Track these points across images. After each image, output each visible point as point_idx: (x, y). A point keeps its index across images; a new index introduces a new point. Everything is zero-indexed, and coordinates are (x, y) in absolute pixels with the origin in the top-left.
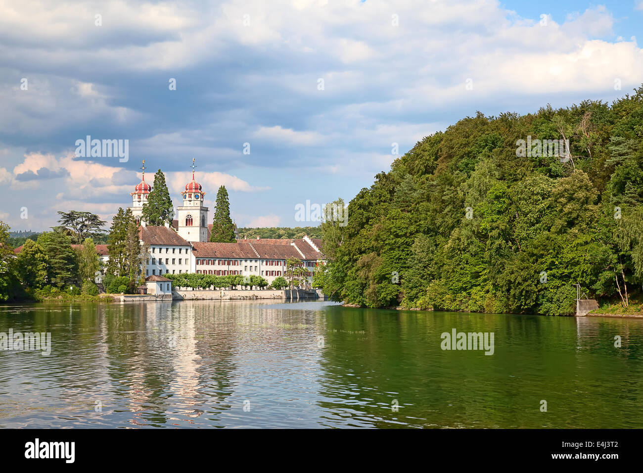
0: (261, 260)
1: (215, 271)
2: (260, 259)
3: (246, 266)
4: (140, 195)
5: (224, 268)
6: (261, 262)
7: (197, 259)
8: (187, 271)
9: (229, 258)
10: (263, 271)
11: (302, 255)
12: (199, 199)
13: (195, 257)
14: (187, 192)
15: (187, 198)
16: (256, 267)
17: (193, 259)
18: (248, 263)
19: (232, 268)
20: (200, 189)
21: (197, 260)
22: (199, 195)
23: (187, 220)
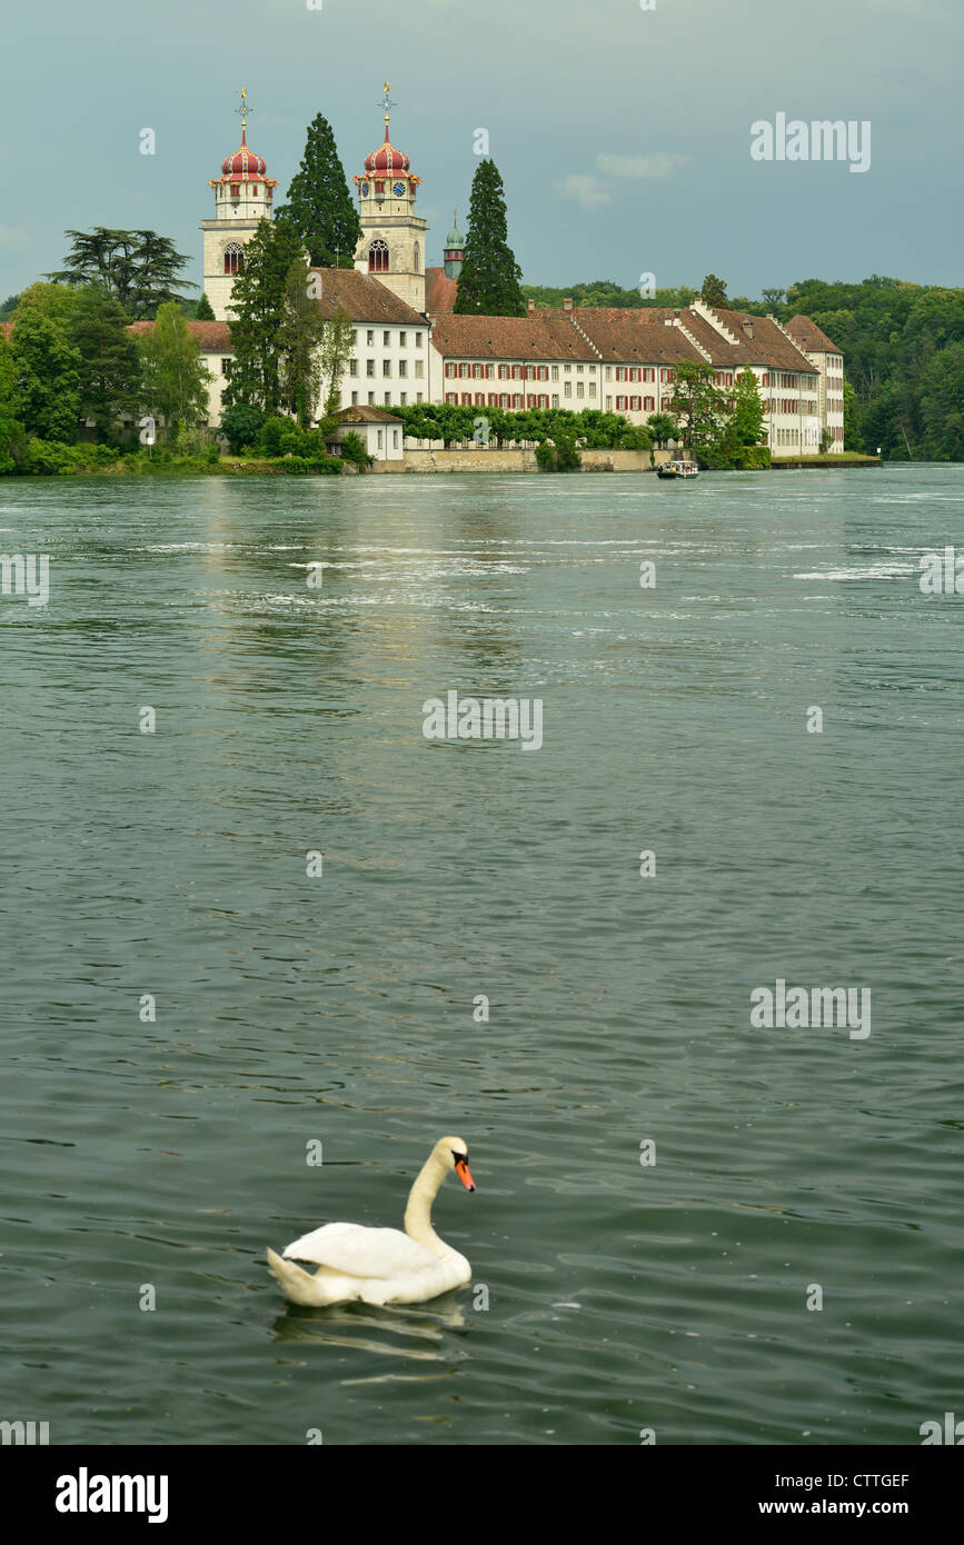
0: (604, 366)
1: (490, 395)
2: (601, 362)
3: (568, 383)
4: (238, 187)
5: (513, 386)
6: (604, 370)
7: (447, 361)
8: (420, 394)
9: (525, 360)
10: (609, 397)
11: (703, 352)
12: (405, 196)
13: (441, 357)
14: (371, 175)
15: (372, 195)
16: (592, 384)
17: (437, 362)
18: (573, 375)
19: (534, 387)
20: (407, 168)
21: (447, 365)
22: (405, 183)
23: (372, 253)
